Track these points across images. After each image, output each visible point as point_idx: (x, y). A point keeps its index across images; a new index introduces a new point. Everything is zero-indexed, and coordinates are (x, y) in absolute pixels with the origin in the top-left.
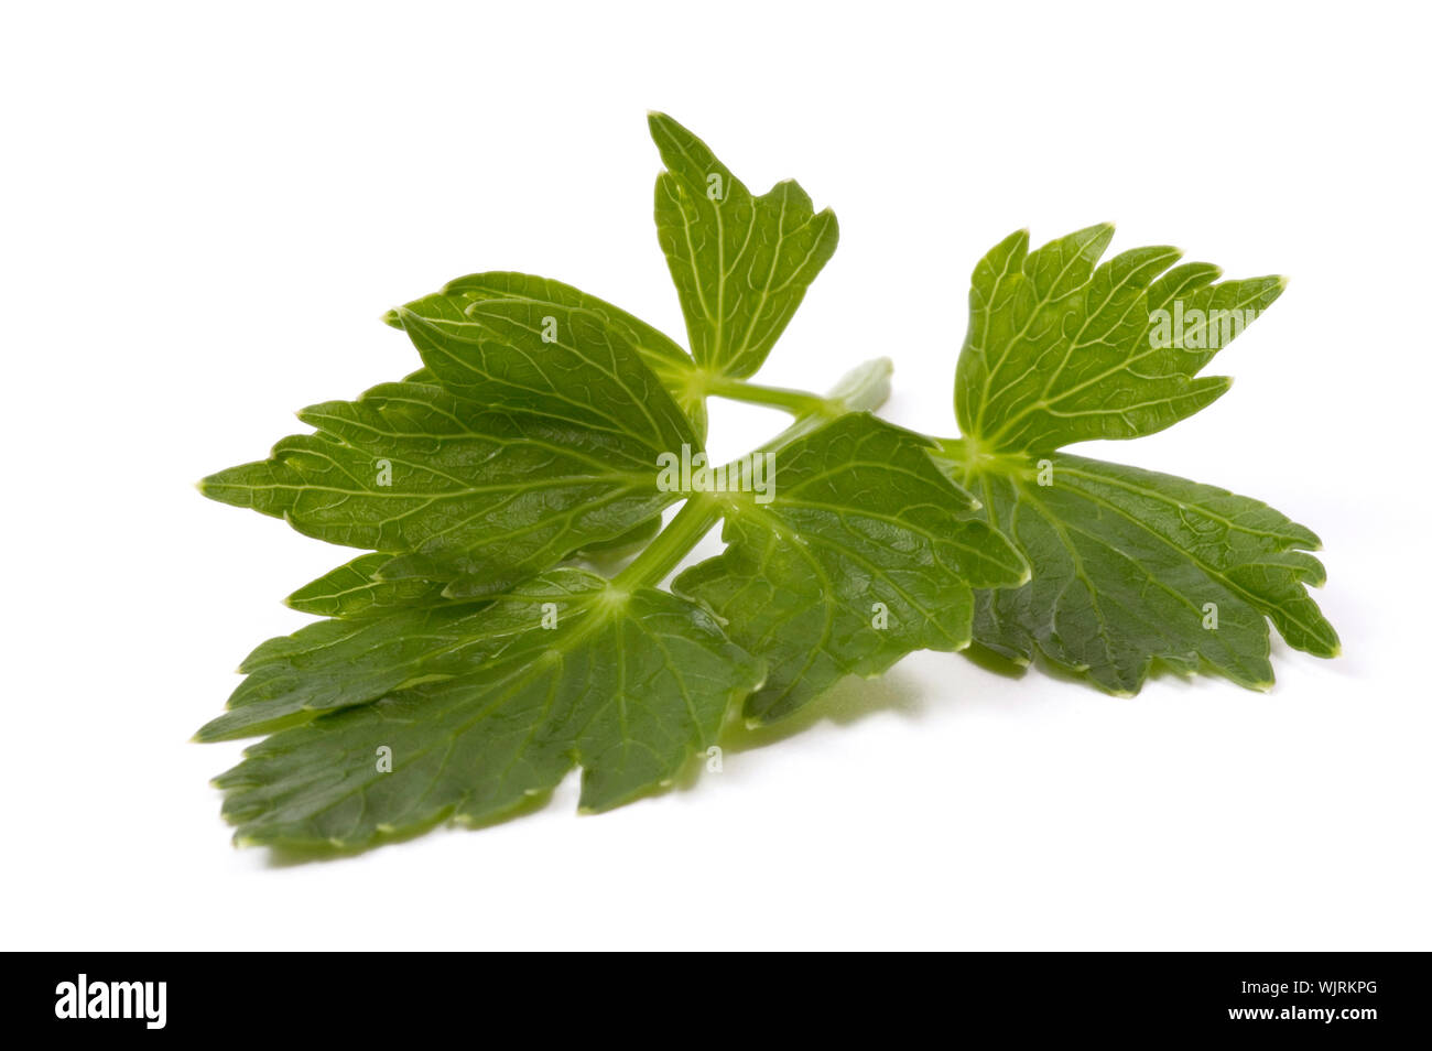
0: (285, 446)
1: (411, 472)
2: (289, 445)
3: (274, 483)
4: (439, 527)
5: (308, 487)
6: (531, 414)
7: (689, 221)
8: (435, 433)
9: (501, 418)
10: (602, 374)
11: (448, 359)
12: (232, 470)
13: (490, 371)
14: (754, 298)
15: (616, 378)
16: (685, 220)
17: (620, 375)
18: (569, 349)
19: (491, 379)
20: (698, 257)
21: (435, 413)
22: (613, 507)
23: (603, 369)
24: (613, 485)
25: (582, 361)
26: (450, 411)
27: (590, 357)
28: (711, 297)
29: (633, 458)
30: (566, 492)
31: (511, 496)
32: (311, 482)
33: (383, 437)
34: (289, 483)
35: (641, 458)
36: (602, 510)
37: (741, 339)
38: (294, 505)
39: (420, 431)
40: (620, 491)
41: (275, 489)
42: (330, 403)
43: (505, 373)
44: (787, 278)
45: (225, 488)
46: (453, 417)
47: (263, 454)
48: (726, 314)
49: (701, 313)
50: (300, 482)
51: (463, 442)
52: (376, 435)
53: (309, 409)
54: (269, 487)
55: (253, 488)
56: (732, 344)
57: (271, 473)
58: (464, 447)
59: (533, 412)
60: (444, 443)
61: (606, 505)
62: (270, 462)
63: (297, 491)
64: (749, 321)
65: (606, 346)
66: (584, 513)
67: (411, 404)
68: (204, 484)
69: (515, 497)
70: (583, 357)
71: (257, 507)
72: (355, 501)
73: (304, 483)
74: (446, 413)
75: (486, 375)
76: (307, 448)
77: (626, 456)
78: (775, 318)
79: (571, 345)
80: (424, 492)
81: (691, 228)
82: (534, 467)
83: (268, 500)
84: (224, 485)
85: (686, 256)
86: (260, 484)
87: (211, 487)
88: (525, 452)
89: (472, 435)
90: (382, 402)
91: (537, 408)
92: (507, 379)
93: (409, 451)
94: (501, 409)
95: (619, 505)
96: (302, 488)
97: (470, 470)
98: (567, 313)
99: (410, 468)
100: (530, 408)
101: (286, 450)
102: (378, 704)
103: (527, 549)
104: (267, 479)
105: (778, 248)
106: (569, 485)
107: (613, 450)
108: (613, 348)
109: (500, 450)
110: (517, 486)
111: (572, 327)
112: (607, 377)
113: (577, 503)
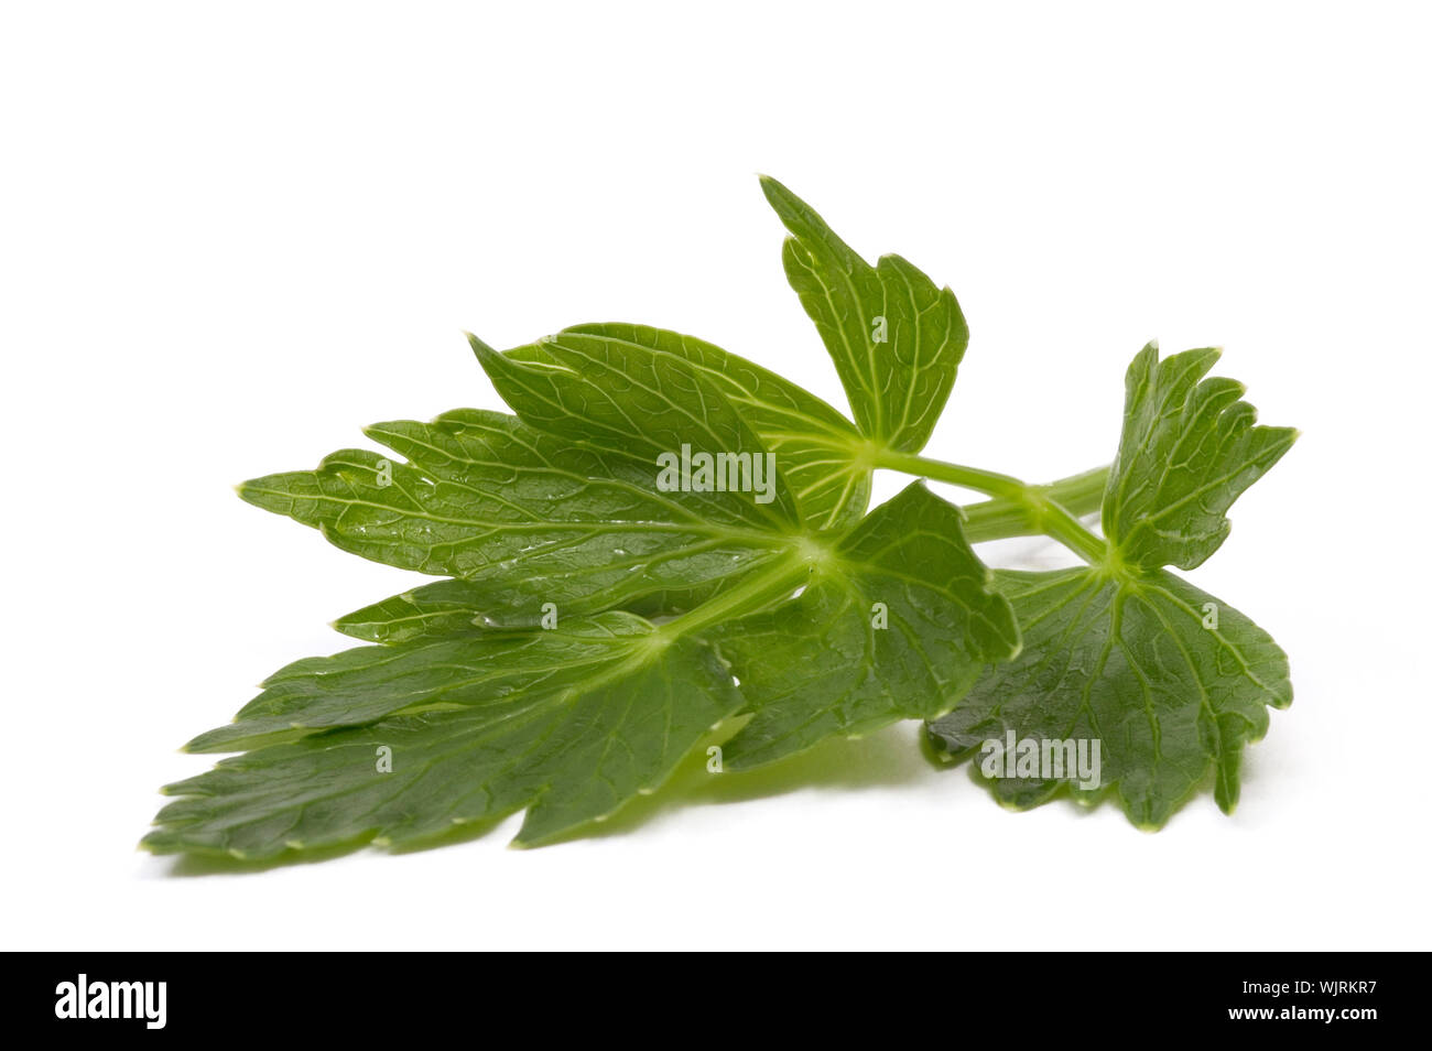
0: (338, 458)
1: (479, 499)
2: (342, 459)
3: (321, 494)
4: (499, 557)
5: (358, 501)
6: (622, 456)
7: (829, 289)
8: (514, 464)
9: (590, 456)
10: (692, 422)
11: (521, 390)
12: (277, 476)
13: (567, 406)
14: (905, 373)
15: (706, 427)
16: (825, 288)
17: (710, 425)
18: (655, 392)
19: (570, 414)
20: (845, 325)
21: (515, 444)
22: (698, 559)
23: (693, 418)
24: (702, 536)
25: (670, 406)
26: (532, 444)
27: (679, 403)
28: (864, 366)
29: (728, 512)
30: (650, 538)
31: (587, 535)
32: (362, 497)
33: (454, 461)
34: (338, 496)
35: (737, 512)
36: (687, 558)
37: (900, 415)
38: (339, 518)
39: (496, 460)
40: (709, 542)
41: (319, 500)
42: (402, 422)
43: (584, 409)
44: (934, 355)
45: (264, 493)
46: (534, 450)
47: (313, 463)
48: (882, 386)
49: (859, 385)
50: (350, 496)
51: (542, 476)
52: (447, 459)
53: (378, 426)
54: (313, 497)
55: (294, 496)
56: (892, 417)
57: (318, 483)
58: (543, 481)
59: (625, 453)
60: (522, 475)
61: (691, 555)
62: (320, 473)
63: (345, 505)
64: (905, 395)
65: (696, 393)
66: (665, 560)
67: (491, 432)
68: (244, 487)
69: (593, 536)
70: (670, 403)
71: (295, 516)
72: (408, 521)
73: (354, 498)
74: (527, 446)
75: (563, 409)
76: (363, 464)
77: (719, 507)
78: (930, 394)
79: (656, 388)
80: (490, 521)
81: (832, 295)
82: (618, 509)
83: (310, 509)
84: (263, 490)
85: (834, 325)
86: (304, 493)
87: (251, 491)
88: (610, 493)
89: (553, 470)
90: (460, 427)
91: (629, 450)
92: (587, 416)
93: (481, 478)
94: (591, 448)
95: (707, 557)
96: (351, 502)
97: (545, 504)
98: (652, 356)
99: (478, 495)
100: (622, 449)
101: (338, 462)
102: (374, 727)
103: (586, 589)
104: (314, 489)
105: (917, 323)
106: (654, 530)
107: (706, 501)
108: (704, 397)
109: (582, 488)
110: (596, 526)
111: (656, 369)
112: (696, 425)
113: (659, 550)
